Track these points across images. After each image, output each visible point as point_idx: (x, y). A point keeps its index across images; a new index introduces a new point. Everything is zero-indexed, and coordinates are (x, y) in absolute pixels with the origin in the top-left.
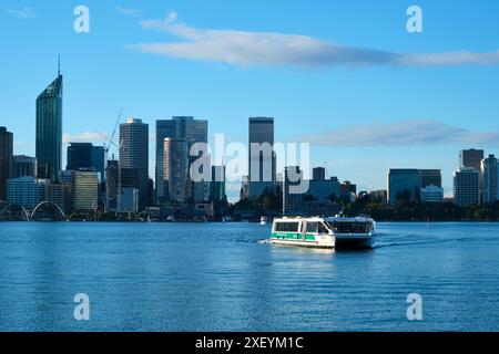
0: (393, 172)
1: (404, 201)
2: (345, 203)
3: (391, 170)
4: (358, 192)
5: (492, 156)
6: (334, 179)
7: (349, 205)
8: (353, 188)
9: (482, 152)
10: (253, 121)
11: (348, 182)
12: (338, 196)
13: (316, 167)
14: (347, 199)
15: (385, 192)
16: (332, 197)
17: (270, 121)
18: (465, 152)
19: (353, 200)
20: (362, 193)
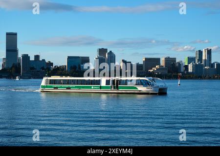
0: (69, 58)
1: (73, 70)
2: (48, 71)
3: (68, 57)
4: (54, 66)
5: (111, 51)
6: (44, 60)
7: (50, 72)
8: (52, 64)
9: (107, 49)
10: (8, 34)
11: (49, 62)
12: (45, 68)
13: (36, 55)
14: (49, 69)
15: (66, 66)
16: (43, 68)
17: (16, 34)
18: (99, 49)
19: (52, 69)
20: (55, 66)
